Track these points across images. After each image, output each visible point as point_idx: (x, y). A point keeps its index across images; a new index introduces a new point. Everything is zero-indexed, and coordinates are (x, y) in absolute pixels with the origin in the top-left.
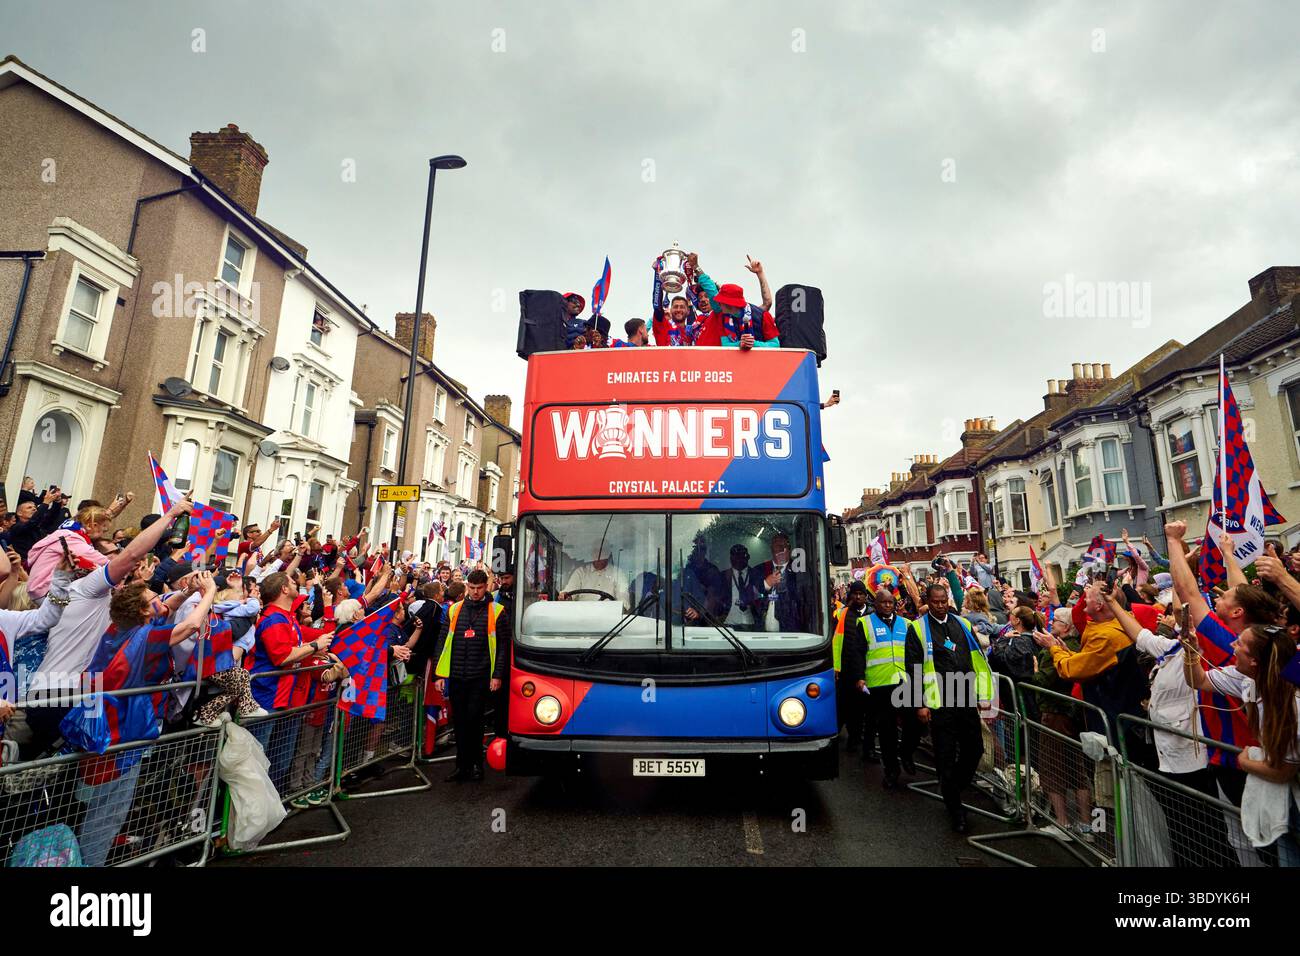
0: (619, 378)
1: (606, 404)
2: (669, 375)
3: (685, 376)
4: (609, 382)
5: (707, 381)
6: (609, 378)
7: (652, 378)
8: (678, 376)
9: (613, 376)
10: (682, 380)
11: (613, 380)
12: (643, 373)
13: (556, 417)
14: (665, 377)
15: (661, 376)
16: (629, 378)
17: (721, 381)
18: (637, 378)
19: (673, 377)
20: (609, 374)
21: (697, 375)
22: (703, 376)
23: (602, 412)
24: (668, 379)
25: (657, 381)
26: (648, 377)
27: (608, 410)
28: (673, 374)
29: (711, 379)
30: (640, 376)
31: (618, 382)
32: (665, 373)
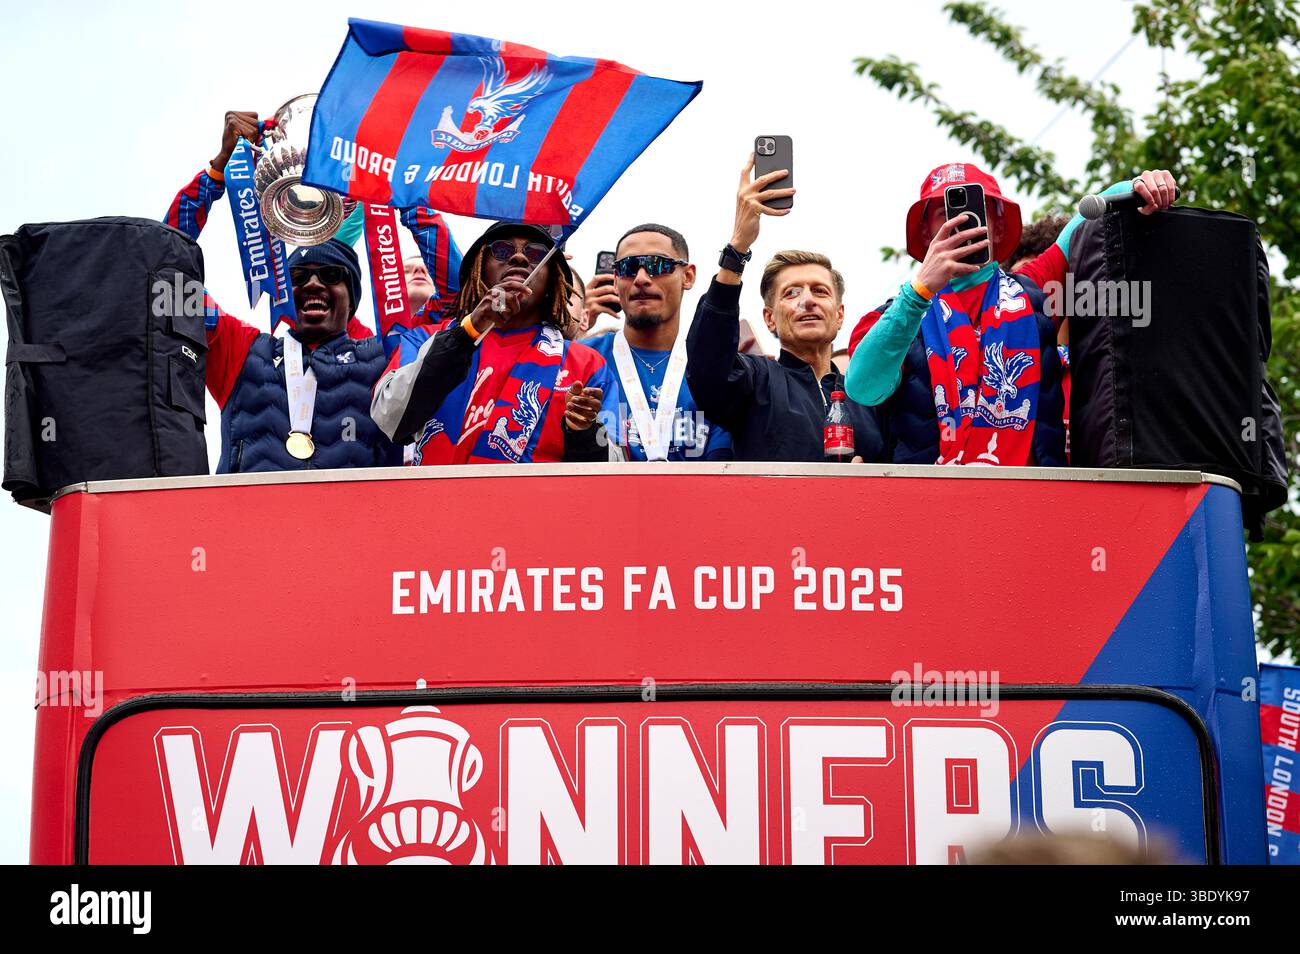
0: (435, 592)
1: (383, 703)
2: (646, 582)
3: (712, 588)
4: (398, 609)
5: (799, 605)
6: (399, 593)
7: (575, 595)
8: (682, 586)
9: (413, 585)
10: (699, 604)
11: (412, 600)
12: (537, 574)
13: (179, 753)
14: (630, 589)
15: (612, 586)
16: (482, 595)
17: (857, 606)
18: (512, 594)
19: (662, 591)
20: (398, 577)
21: (763, 580)
22: (786, 582)
23: (370, 736)
24: (642, 599)
25: (598, 605)
26: (559, 589)
27: (393, 728)
28: (662, 575)
29: (817, 597)
30: (526, 584)
31: (436, 609)
32: (629, 572)
